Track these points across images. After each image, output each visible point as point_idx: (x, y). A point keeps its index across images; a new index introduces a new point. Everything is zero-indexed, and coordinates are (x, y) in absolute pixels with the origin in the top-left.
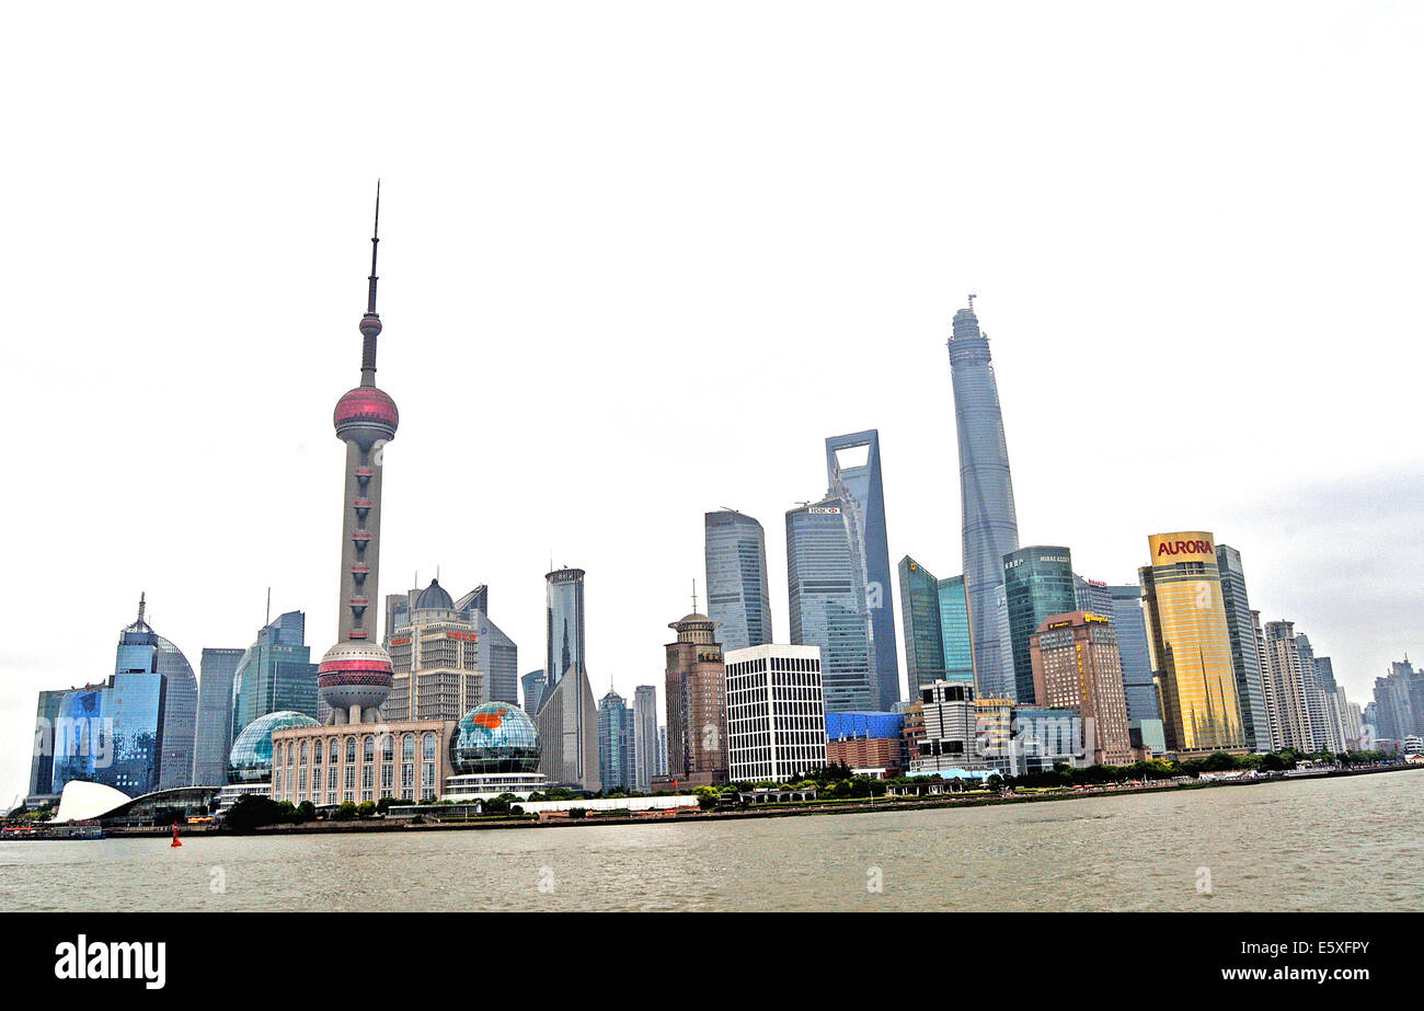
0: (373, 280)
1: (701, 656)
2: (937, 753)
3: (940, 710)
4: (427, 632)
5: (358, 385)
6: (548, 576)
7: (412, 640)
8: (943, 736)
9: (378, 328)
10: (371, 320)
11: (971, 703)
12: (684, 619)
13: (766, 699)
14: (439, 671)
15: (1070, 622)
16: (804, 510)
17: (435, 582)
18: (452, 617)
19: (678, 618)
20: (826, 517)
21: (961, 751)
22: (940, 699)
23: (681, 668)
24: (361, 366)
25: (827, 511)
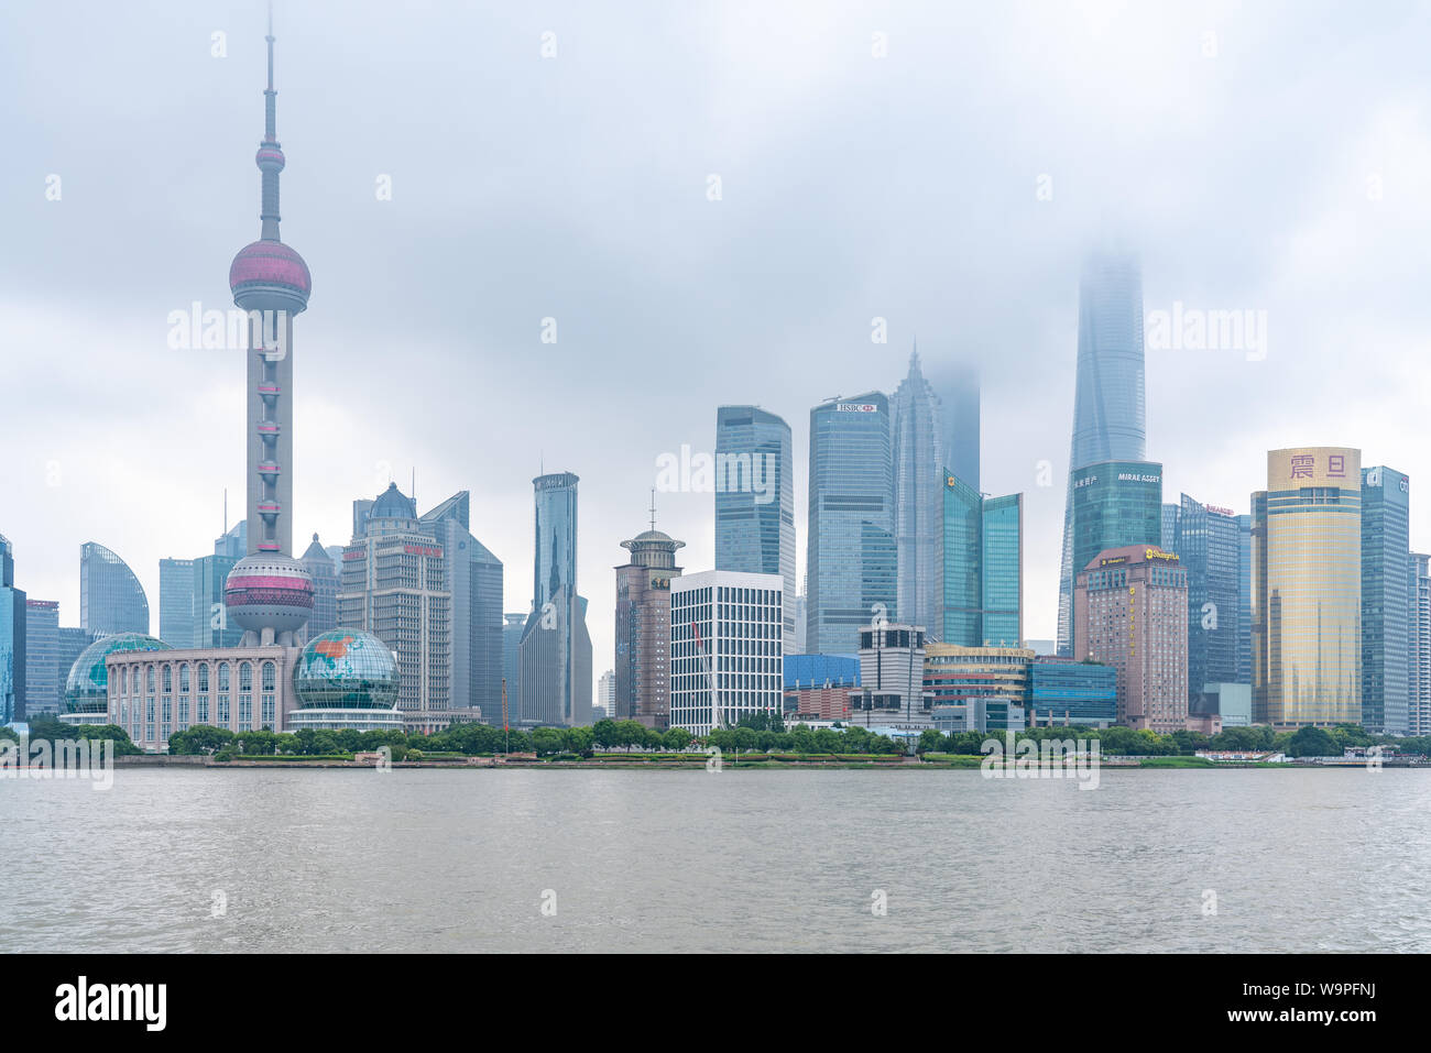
0: (270, 95)
1: (654, 582)
2: (868, 708)
3: (879, 658)
4: (381, 545)
5: (258, 238)
6: (535, 481)
7: (367, 554)
8: (879, 688)
9: (281, 162)
10: (270, 152)
11: (918, 651)
12: (639, 537)
13: (711, 635)
14: (395, 590)
15: (1127, 558)
16: (832, 407)
17: (393, 487)
18: (413, 527)
19: (632, 536)
20: (859, 416)
21: (898, 706)
22: (879, 644)
23: (632, 597)
24: (261, 213)
25: (861, 408)
